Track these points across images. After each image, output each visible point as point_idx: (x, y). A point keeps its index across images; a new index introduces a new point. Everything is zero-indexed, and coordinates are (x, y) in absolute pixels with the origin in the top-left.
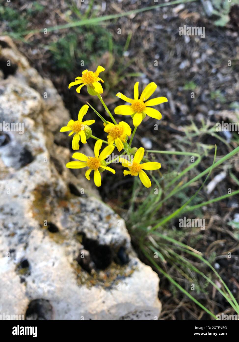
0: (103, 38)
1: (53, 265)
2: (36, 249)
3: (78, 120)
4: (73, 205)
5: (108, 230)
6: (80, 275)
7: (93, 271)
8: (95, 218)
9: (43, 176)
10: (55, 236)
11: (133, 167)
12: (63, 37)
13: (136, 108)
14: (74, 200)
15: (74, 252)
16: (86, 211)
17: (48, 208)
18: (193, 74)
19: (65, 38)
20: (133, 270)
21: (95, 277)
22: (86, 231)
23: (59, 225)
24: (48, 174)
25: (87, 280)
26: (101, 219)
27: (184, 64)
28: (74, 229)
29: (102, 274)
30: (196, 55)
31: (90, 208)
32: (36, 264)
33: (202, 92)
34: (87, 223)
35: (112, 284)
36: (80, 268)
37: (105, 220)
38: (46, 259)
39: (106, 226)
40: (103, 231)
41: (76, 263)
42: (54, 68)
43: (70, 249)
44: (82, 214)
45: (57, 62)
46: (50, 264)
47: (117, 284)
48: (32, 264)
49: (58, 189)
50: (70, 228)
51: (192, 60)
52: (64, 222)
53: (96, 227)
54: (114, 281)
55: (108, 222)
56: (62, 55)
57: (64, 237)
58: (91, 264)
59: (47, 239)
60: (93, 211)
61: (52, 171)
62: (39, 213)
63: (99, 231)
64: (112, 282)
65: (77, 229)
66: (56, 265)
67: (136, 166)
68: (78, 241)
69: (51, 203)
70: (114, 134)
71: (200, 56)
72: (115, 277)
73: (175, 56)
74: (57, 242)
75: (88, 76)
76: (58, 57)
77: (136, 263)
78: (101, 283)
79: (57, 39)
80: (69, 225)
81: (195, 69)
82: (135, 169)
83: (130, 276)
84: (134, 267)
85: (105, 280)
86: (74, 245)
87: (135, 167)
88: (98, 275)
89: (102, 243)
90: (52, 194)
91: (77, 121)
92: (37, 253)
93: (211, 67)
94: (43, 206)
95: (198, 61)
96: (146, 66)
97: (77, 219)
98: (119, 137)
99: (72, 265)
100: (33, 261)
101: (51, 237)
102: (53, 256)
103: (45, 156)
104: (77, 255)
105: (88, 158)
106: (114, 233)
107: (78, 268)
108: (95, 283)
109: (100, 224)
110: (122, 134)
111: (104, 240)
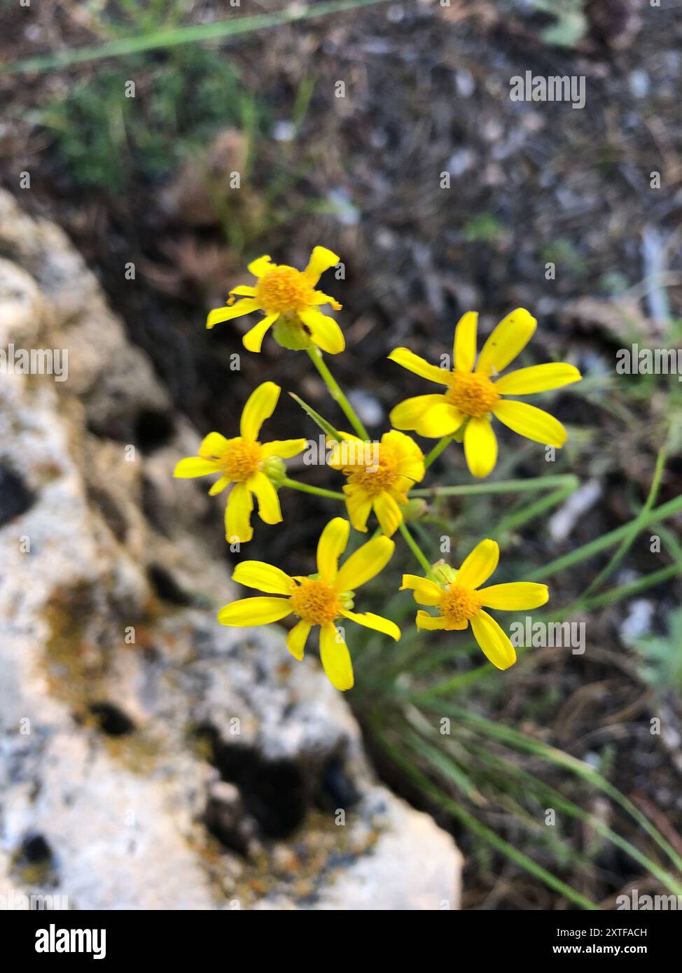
0: (210, 85)
1: (132, 847)
2: (69, 800)
3: (238, 434)
4: (171, 638)
5: (288, 711)
6: (217, 868)
7: (255, 847)
8: (242, 674)
9: (71, 555)
10: (126, 746)
11: (454, 604)
12: (84, 82)
13: (467, 405)
14: (170, 622)
15: (192, 796)
16: (213, 654)
17: (92, 657)
18: (488, 192)
19: (90, 83)
20: (378, 831)
21: (264, 864)
22: (218, 719)
23: (132, 706)
24: (86, 549)
25: (240, 880)
26: (261, 676)
27: (462, 162)
28: (182, 718)
29: (283, 855)
30: (492, 131)
31: (223, 643)
32: (74, 851)
33: (517, 244)
34: (221, 694)
35: (318, 883)
36: (216, 845)
37: (273, 675)
38: (107, 834)
39: (281, 697)
40: (273, 715)
41: (199, 832)
42: (64, 183)
43: (178, 787)
44: (201, 666)
45: (72, 165)
46: (121, 849)
47: (332, 883)
48: (61, 852)
49: (120, 591)
50: (168, 716)
51: (483, 149)
52: (148, 693)
53: (248, 702)
54: (323, 871)
55: (283, 685)
56: (88, 138)
57: (153, 749)
58: (247, 826)
59: (103, 763)
60: (234, 653)
61: (97, 537)
62: (67, 678)
63: (259, 717)
64: (315, 877)
65: (191, 713)
66: (141, 849)
67: (463, 600)
68: (198, 755)
69: (102, 639)
70: (370, 481)
71: (505, 136)
72: (322, 860)
73: (434, 136)
74: (136, 770)
75: (281, 287)
76: (74, 148)
77: (382, 809)
78: (284, 886)
79: (66, 89)
80: (164, 703)
81: (493, 176)
82: (462, 611)
83: (368, 852)
84: (379, 820)
85: (295, 872)
86: (189, 773)
87: (462, 606)
88: (270, 860)
89: (271, 753)
90: (103, 609)
91: (237, 439)
92: (73, 814)
93: (536, 169)
94: (77, 650)
95: (499, 153)
96: (349, 171)
97: (189, 682)
98: (388, 488)
99: (190, 839)
100: (64, 841)
101: (115, 754)
102: (129, 820)
103: (69, 487)
104: (201, 804)
105: (296, 581)
106: (306, 720)
107: (208, 846)
108: (264, 889)
109: (259, 693)
110: (397, 479)
111: (277, 744)
